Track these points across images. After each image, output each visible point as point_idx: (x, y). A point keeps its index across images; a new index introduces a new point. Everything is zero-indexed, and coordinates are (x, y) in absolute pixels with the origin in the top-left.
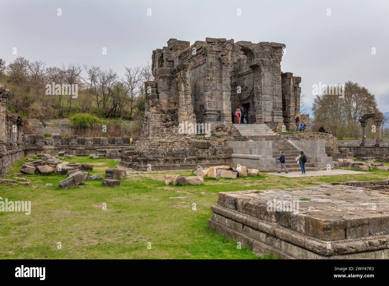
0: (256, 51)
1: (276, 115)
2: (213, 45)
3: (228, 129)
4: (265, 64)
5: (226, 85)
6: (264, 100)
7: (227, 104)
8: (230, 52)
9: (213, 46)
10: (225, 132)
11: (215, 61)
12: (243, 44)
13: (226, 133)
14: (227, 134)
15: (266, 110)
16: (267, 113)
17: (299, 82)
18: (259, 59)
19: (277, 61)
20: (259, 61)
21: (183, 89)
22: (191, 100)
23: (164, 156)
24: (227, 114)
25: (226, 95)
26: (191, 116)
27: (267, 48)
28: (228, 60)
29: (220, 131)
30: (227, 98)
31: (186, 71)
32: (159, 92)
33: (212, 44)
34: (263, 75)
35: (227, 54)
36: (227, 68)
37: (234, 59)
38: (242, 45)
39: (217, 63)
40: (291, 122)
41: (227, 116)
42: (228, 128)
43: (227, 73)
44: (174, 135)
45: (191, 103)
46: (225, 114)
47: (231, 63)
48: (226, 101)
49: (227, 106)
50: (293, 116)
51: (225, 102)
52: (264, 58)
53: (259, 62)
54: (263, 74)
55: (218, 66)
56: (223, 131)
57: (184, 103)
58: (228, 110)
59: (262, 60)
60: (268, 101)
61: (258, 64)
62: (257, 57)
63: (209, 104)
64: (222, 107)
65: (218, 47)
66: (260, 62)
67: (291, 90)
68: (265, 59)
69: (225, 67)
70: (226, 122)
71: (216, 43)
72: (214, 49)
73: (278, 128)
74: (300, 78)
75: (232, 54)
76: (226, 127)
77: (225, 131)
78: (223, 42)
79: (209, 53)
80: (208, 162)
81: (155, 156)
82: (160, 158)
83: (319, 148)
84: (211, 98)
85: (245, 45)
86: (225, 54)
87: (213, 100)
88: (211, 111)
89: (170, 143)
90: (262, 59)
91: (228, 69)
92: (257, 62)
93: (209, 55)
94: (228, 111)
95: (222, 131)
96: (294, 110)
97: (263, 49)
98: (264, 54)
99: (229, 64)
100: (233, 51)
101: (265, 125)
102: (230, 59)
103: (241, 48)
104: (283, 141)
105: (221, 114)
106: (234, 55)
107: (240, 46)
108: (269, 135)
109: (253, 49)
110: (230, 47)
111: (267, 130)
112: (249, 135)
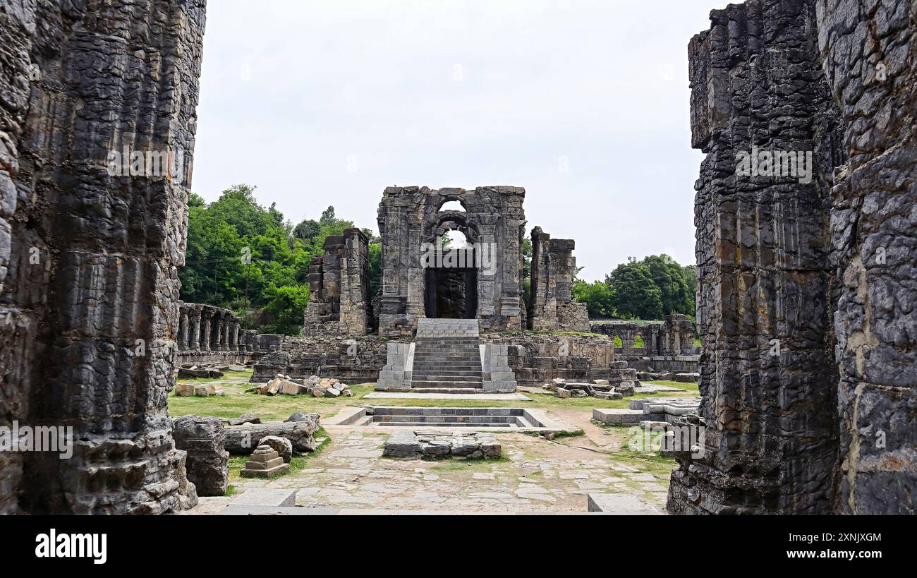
0: (469, 202)
1: (505, 304)
2: (397, 197)
3: (413, 327)
4: (483, 222)
5: (414, 259)
6: (482, 280)
7: (413, 287)
9: (396, 199)
10: (407, 331)
11: (399, 222)
13: (410, 333)
15: (484, 296)
16: (486, 302)
17: (570, 247)
18: (475, 215)
19: (511, 215)
20: (474, 217)
21: (345, 266)
22: (359, 281)
23: (286, 363)
24: (413, 303)
25: (411, 273)
27: (487, 196)
28: (418, 220)
29: (400, 329)
30: (415, 277)
31: (353, 239)
32: (325, 271)
33: (395, 196)
34: (481, 239)
35: (416, 210)
36: (417, 232)
37: (429, 217)
38: (445, 194)
39: (403, 224)
40: (537, 316)
41: (414, 307)
42: (413, 325)
43: (416, 239)
44: (328, 333)
45: (358, 286)
46: (410, 303)
47: (423, 223)
49: (415, 290)
50: (540, 306)
51: (411, 284)
52: (483, 211)
53: (474, 219)
55: (405, 229)
56: (404, 329)
57: (346, 287)
58: (414, 296)
59: (479, 215)
60: (489, 281)
61: (473, 223)
62: (471, 212)
63: (386, 287)
64: (406, 293)
65: (404, 199)
66: (477, 220)
67: (540, 262)
68: (484, 214)
69: (413, 230)
70: (411, 315)
71: (401, 194)
72: (397, 203)
73: (508, 326)
74: (573, 241)
75: (426, 209)
76: (410, 322)
77: (407, 329)
78: (410, 192)
79: (391, 210)
80: (354, 374)
81: (275, 362)
82: (281, 365)
83: (496, 357)
84: (392, 278)
85: (449, 193)
86: (412, 210)
87: (394, 281)
88: (389, 298)
89: (309, 345)
90: (479, 214)
92: (471, 219)
93: (389, 213)
94: (416, 298)
96: (543, 296)
97: (481, 198)
98: (483, 206)
99: (420, 225)
100: (427, 204)
101: (475, 321)
102: (420, 217)
103: (443, 199)
104: (473, 346)
105: (406, 303)
106: (429, 211)
107: (442, 196)
108: (465, 336)
109: (465, 200)
110: (422, 199)
111: (470, 328)
112: (430, 336)
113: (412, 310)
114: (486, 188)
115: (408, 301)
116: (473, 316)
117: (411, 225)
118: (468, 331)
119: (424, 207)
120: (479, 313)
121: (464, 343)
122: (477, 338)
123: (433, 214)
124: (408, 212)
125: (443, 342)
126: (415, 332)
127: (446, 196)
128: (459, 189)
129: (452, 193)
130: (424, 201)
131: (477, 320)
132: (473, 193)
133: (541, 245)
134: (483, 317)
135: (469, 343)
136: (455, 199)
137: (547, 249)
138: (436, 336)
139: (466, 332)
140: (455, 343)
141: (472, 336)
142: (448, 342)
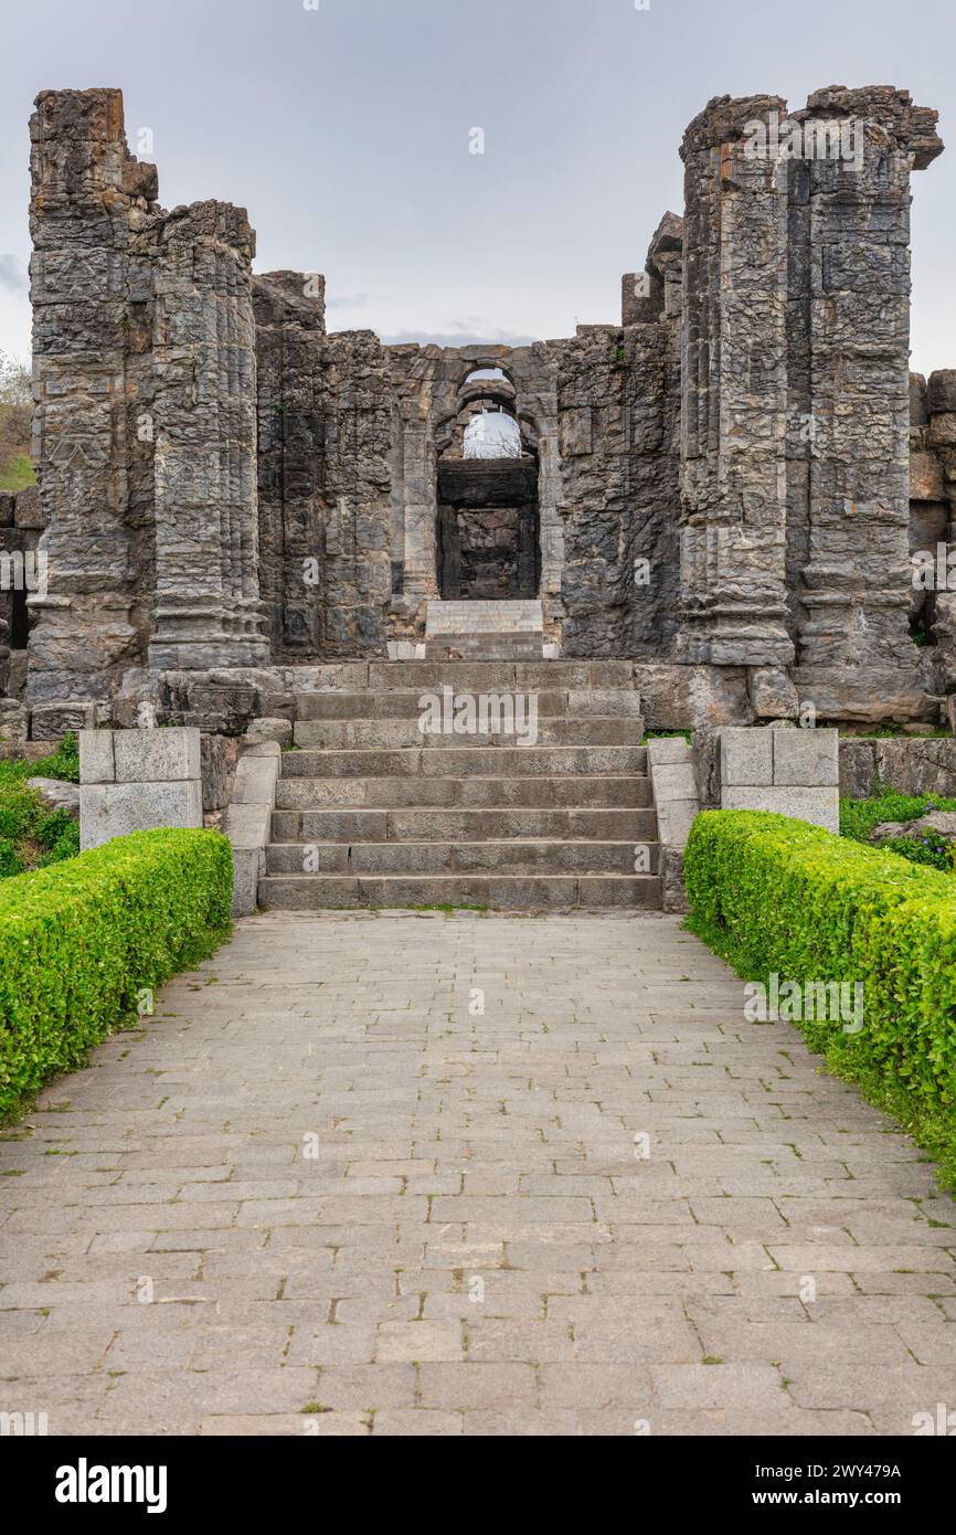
0: (520, 373)
3: (417, 618)
4: (548, 412)
5: (415, 487)
6: (548, 525)
7: (416, 541)
8: (428, 385)
10: (406, 626)
12: (475, 354)
13: (410, 629)
14: (414, 632)
15: (551, 555)
16: (556, 565)
18: (531, 397)
20: (531, 403)
24: (416, 572)
25: (411, 514)
27: (554, 360)
28: (420, 410)
29: (394, 619)
30: (417, 523)
34: (545, 444)
35: (417, 391)
36: (419, 434)
37: (443, 404)
38: (471, 358)
39: (393, 419)
41: (417, 579)
42: (417, 614)
43: (417, 448)
46: (411, 573)
47: (432, 417)
48: (414, 533)
49: (418, 548)
51: (410, 536)
52: (548, 389)
53: (529, 406)
54: (546, 441)
55: (396, 429)
56: (401, 622)
58: (418, 559)
59: (539, 399)
61: (528, 413)
62: (524, 391)
64: (402, 553)
65: (393, 371)
66: (536, 406)
68: (549, 395)
69: (410, 431)
70: (413, 596)
71: (387, 359)
75: (435, 388)
76: (412, 610)
77: (406, 624)
78: (405, 356)
85: (478, 356)
86: (409, 392)
90: (539, 395)
91: (421, 437)
92: (525, 404)
94: (421, 562)
95: (399, 623)
97: (543, 363)
98: (547, 379)
99: (424, 420)
100: (437, 380)
101: (538, 603)
102: (425, 404)
103: (469, 365)
104: (531, 649)
105: (403, 573)
106: (440, 393)
107: (465, 361)
108: (517, 630)
109: (511, 368)
110: (427, 368)
111: (525, 616)
112: (450, 631)
113: (413, 586)
114: (551, 344)
115: (407, 568)
116: (533, 594)
117: (406, 420)
118: (524, 623)
119: (431, 384)
120: (544, 588)
121: (515, 642)
122: (538, 634)
123: (448, 397)
124: (401, 397)
125: (473, 643)
126: (423, 627)
127: (475, 361)
128: (498, 346)
129: (485, 355)
130: (430, 372)
131: (540, 602)
132: (526, 353)
134: (552, 595)
135: (525, 642)
136: (492, 367)
138: (462, 631)
139: (519, 624)
140: (499, 643)
141: (529, 630)
142: (487, 640)
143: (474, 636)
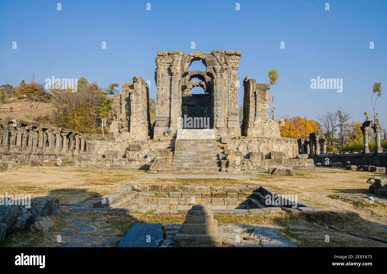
0: (208, 60)
1: (230, 121)
4: (217, 71)
5: (175, 93)
7: (175, 110)
8: (180, 63)
9: (164, 58)
11: (166, 72)
15: (217, 115)
16: (219, 119)
17: (267, 88)
18: (211, 67)
21: (134, 98)
22: (142, 108)
23: (96, 156)
24: (175, 120)
25: (174, 102)
26: (139, 122)
28: (177, 70)
29: (167, 135)
31: (138, 83)
32: (122, 103)
33: (163, 57)
35: (176, 64)
36: (176, 78)
37: (184, 69)
38: (193, 55)
40: (250, 128)
41: (175, 122)
43: (176, 81)
45: (141, 111)
46: (173, 120)
47: (180, 72)
48: (174, 108)
49: (175, 113)
50: (251, 121)
54: (215, 81)
57: (134, 111)
58: (175, 116)
59: (213, 67)
61: (210, 72)
62: (209, 65)
63: (158, 111)
64: (170, 114)
65: (169, 58)
66: (212, 70)
67: (250, 95)
68: (217, 66)
69: (174, 76)
70: (174, 127)
71: (167, 55)
72: (165, 61)
73: (233, 134)
74: (269, 85)
76: (173, 131)
77: (171, 136)
78: (173, 54)
79: (161, 65)
84: (161, 106)
85: (195, 55)
87: (163, 108)
88: (160, 117)
89: (112, 145)
90: (214, 66)
92: (209, 70)
93: (160, 67)
96: (253, 116)
97: (215, 57)
98: (216, 61)
99: (178, 73)
101: (213, 130)
102: (178, 68)
103: (192, 58)
104: (212, 145)
105: (171, 120)
106: (183, 65)
107: (191, 56)
108: (207, 138)
109: (205, 58)
111: (210, 134)
112: (185, 138)
113: (174, 124)
114: (217, 52)
116: (212, 127)
117: (173, 73)
118: (209, 136)
119: (181, 62)
120: (215, 126)
121: (207, 143)
122: (214, 140)
123: (186, 67)
124: (171, 66)
125: (192, 143)
126: (176, 137)
129: (197, 54)
130: (180, 59)
133: (251, 85)
134: (217, 128)
135: (210, 142)
136: (199, 58)
137: (255, 88)
138: (188, 138)
139: (207, 136)
140: (201, 143)
141: (211, 138)
142: (196, 142)
143: (193, 140)
